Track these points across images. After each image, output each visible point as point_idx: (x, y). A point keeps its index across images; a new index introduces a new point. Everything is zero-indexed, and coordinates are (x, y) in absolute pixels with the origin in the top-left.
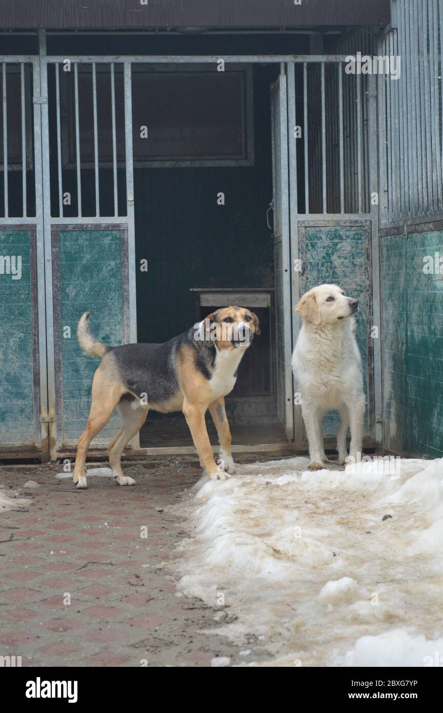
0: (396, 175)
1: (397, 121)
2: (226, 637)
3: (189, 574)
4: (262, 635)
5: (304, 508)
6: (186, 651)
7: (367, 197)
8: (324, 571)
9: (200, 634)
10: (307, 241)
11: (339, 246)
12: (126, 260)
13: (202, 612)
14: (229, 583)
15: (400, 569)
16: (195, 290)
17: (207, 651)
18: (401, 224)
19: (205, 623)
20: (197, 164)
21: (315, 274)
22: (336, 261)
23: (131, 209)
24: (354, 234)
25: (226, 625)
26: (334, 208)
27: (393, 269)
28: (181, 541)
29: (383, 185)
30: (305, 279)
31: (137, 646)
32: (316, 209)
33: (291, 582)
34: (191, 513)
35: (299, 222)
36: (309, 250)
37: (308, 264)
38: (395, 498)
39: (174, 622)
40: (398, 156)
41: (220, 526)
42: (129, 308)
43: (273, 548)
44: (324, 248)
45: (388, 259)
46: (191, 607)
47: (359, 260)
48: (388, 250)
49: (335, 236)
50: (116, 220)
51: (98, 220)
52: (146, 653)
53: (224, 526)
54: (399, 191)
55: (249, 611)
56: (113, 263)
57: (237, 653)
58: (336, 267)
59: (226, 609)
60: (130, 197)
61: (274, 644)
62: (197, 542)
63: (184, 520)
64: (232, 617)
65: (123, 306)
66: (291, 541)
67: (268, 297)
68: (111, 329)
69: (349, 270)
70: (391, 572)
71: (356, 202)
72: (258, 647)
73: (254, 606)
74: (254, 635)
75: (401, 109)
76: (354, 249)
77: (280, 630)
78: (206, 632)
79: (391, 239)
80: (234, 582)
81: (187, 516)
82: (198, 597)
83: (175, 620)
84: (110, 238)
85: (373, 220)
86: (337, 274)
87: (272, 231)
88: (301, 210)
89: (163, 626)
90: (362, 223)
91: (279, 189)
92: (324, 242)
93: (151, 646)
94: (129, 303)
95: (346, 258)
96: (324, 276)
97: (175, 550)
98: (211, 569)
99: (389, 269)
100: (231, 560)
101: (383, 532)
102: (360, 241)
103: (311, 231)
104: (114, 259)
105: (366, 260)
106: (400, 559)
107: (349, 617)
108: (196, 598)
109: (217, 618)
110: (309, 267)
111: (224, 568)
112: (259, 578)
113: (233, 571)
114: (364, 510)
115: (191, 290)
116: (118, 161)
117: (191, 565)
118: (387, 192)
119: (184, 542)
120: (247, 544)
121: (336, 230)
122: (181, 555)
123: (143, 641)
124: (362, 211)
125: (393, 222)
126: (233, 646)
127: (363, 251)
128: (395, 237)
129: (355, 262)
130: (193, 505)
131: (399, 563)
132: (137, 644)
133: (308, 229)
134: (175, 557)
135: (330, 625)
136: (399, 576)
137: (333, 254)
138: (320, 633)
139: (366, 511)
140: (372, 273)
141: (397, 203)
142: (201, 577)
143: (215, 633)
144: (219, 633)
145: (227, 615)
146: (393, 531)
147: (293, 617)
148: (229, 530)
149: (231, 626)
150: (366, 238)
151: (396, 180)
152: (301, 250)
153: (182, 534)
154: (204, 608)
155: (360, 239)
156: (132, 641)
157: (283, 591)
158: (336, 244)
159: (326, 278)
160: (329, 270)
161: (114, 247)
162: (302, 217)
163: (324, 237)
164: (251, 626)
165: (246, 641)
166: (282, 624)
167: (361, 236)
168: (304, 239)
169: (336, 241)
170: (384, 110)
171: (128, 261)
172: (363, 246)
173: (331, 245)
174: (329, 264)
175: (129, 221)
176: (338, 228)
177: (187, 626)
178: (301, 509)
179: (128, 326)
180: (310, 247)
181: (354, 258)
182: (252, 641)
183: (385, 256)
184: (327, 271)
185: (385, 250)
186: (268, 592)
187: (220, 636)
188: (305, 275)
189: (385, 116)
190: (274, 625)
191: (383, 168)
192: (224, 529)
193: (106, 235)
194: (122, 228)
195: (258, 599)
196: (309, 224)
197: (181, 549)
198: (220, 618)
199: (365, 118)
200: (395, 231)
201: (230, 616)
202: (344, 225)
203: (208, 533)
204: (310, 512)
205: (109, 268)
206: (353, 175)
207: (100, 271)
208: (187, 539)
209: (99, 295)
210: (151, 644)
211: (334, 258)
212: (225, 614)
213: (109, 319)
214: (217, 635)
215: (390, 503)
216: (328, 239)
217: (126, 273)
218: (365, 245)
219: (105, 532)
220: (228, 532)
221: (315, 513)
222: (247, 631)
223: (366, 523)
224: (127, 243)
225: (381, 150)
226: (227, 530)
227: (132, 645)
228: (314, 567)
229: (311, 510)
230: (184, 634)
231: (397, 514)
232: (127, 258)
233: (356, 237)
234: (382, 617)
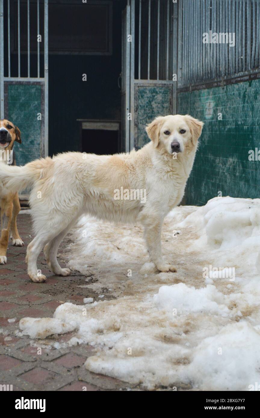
0: (186, 60)
1: (188, 32)
2: (92, 289)
3: (73, 259)
4: (110, 288)
5: (134, 229)
6: (71, 295)
7: (171, 72)
8: (143, 259)
9: (78, 288)
10: (139, 94)
11: (156, 97)
12: (43, 101)
13: (79, 277)
14: (94, 264)
15: (183, 258)
16: (79, 120)
17: (81, 295)
18: (188, 86)
19: (81, 282)
20: (82, 53)
21: (143, 111)
22: (154, 105)
23: (46, 74)
24: (164, 91)
25: (92, 283)
26: (153, 77)
27: (184, 109)
28: (69, 244)
29: (180, 65)
30: (137, 113)
31: (45, 292)
32: (144, 77)
33: (126, 263)
34: (75, 231)
35: (135, 84)
36: (140, 99)
37: (139, 106)
38: (181, 225)
39: (65, 282)
40: (188, 50)
41: (90, 237)
42: (44, 126)
43: (117, 247)
44: (148, 98)
45: (181, 104)
46: (74, 275)
47: (166, 105)
48: (181, 100)
49: (154, 92)
50: (38, 79)
51: (29, 79)
52: (50, 295)
53: (92, 237)
54: (188, 68)
55: (104, 277)
56: (36, 103)
57: (97, 296)
58: (153, 108)
59: (92, 276)
60: (46, 67)
61: (116, 292)
62: (77, 245)
63: (71, 235)
64: (95, 280)
65: (41, 125)
66: (127, 244)
67: (118, 125)
68: (35, 137)
69: (161, 110)
70: (178, 260)
71: (165, 74)
72: (108, 294)
73: (107, 275)
74: (106, 288)
75: (190, 25)
76: (164, 99)
77: (120, 286)
78: (81, 286)
79: (183, 94)
80: (97, 264)
81: (73, 233)
82: (78, 270)
83: (65, 281)
84: (35, 89)
85: (174, 84)
86: (154, 112)
87: (120, 89)
88: (136, 77)
89: (59, 283)
90: (168, 85)
91: (125, 66)
92: (148, 94)
93: (52, 293)
94: (44, 123)
95: (159, 103)
96: (148, 112)
97: (65, 249)
98: (85, 257)
99: (181, 110)
100: (95, 253)
101: (175, 240)
102: (166, 95)
103: (141, 89)
104: (37, 100)
105: (170, 105)
106: (183, 254)
107: (156, 280)
108: (77, 271)
109: (87, 280)
110: (140, 107)
111: (91, 257)
112: (109, 262)
113: (96, 258)
114: (165, 230)
115: (77, 120)
116: (40, 50)
117: (74, 255)
118: (181, 70)
119: (70, 245)
120: (103, 245)
121: (154, 89)
122: (70, 251)
123: (48, 290)
124: (168, 79)
125: (184, 85)
126: (95, 293)
127: (168, 100)
128: (185, 93)
129: (164, 106)
130: (76, 228)
131: (182, 256)
132: (45, 291)
133: (140, 88)
134: (66, 252)
135: (146, 284)
136: (182, 262)
137: (152, 101)
138: (140, 288)
139: (166, 231)
140: (172, 112)
141: (187, 75)
142: (79, 261)
143: (86, 287)
144: (88, 287)
145: (92, 279)
146: (180, 240)
147: (126, 280)
148: (95, 238)
149: (94, 284)
150: (169, 93)
151: (186, 62)
152: (136, 98)
153: (70, 241)
154: (81, 275)
155: (166, 94)
156: (43, 290)
157: (122, 268)
158: (154, 96)
159: (148, 113)
160: (150, 109)
161: (37, 94)
162: (137, 81)
163: (148, 92)
164: (105, 284)
165: (102, 291)
166: (121, 284)
167: (167, 92)
168: (137, 93)
169: (154, 94)
170: (181, 26)
171: (44, 102)
172: (168, 97)
173: (151, 96)
174: (150, 106)
175: (45, 80)
176: (155, 87)
177: (71, 283)
178: (132, 230)
179: (44, 136)
180: (140, 97)
181: (163, 104)
182: (105, 291)
183: (180, 103)
184: (149, 110)
185: (179, 100)
186: (114, 268)
187: (88, 288)
188: (137, 112)
189: (181, 29)
190: (117, 284)
191: (180, 56)
192: (92, 238)
193: (33, 88)
194: (41, 84)
195: (109, 271)
196: (140, 85)
197: (69, 248)
198: (89, 280)
199: (171, 30)
200: (185, 89)
201: (94, 279)
202: (158, 86)
203: (83, 241)
204: (137, 231)
205: (34, 105)
206: (164, 60)
207: (29, 106)
208: (72, 243)
209: (28, 119)
210: (52, 292)
211: (153, 103)
212: (91, 278)
213: (34, 132)
214: (87, 288)
215: (178, 227)
216: (150, 93)
217: (43, 108)
218: (170, 97)
219: (29, 240)
220: (94, 240)
221: (139, 232)
222: (103, 287)
223: (166, 237)
224: (44, 92)
225: (179, 47)
226: (93, 239)
227: (42, 292)
228: (138, 257)
229: (137, 230)
230: (70, 287)
231: (182, 232)
232: (44, 100)
233: (165, 93)
234: (173, 281)
